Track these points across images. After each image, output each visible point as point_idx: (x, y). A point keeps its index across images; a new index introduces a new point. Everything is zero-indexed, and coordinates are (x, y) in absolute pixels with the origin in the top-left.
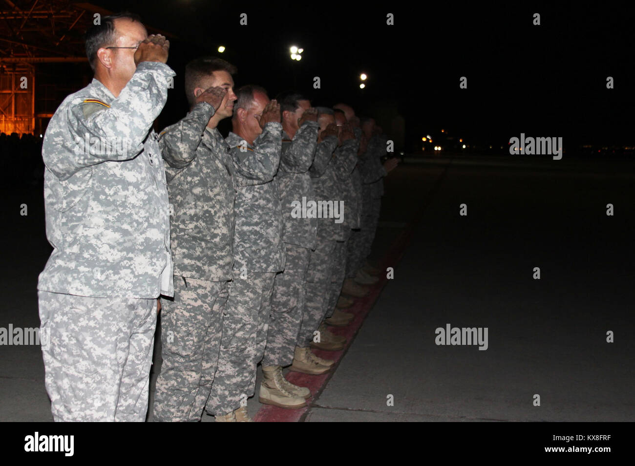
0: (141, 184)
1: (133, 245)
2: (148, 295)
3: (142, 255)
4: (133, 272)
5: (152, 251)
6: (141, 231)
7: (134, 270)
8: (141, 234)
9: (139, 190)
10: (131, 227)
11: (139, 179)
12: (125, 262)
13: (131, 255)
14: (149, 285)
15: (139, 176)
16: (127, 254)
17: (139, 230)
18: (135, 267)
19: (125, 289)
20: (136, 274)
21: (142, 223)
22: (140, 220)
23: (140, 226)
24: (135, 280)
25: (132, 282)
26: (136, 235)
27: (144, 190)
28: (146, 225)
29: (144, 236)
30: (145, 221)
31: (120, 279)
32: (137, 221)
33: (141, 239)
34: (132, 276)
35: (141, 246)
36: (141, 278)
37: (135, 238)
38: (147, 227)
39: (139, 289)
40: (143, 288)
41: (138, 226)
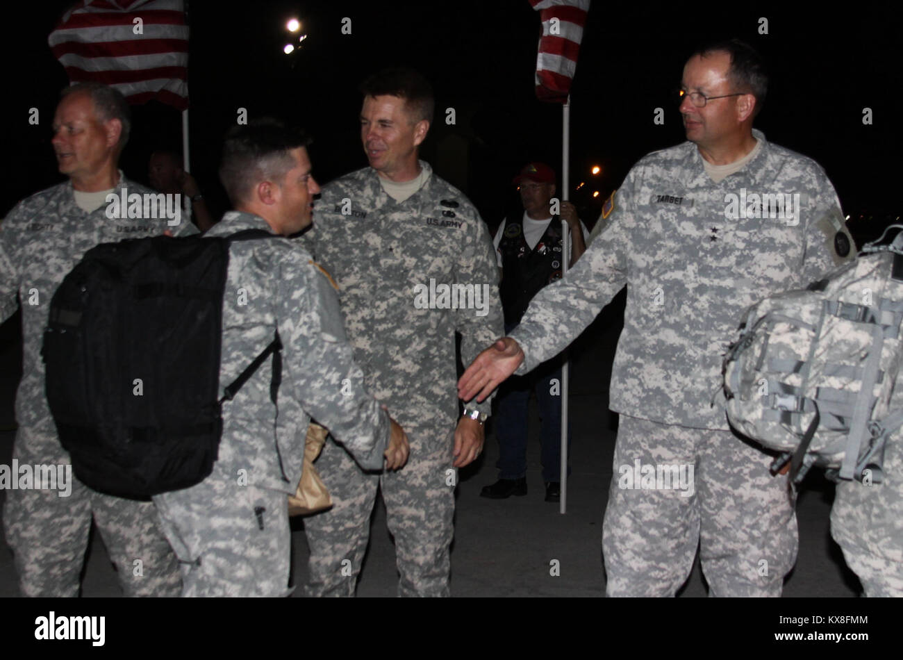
0: (652, 270)
2: (658, 417)
3: (654, 363)
4: (641, 384)
6: (653, 329)
7: (643, 381)
8: (653, 333)
11: (651, 263)
13: (639, 360)
15: (651, 260)
16: (636, 358)
17: (649, 329)
20: (646, 387)
21: (654, 319)
22: (651, 316)
23: (651, 324)
24: (644, 395)
26: (645, 334)
27: (657, 277)
28: (659, 322)
29: (656, 336)
30: (659, 317)
31: (626, 390)
32: (646, 317)
33: (651, 340)
34: (640, 389)
35: (652, 349)
36: (651, 393)
37: (644, 339)
38: (661, 326)
39: (646, 408)
40: (652, 408)
41: (647, 323)
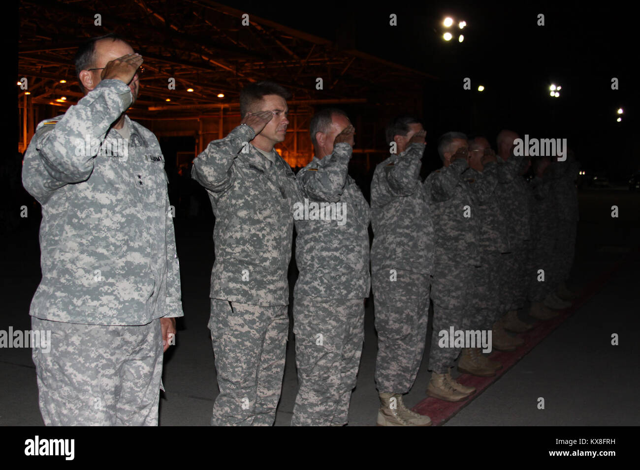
1: (112, 269)
5: (137, 275)
9: (114, 213)
10: (108, 251)
12: (106, 287)
14: (135, 311)
18: (119, 293)
19: (110, 316)
25: (117, 309)
